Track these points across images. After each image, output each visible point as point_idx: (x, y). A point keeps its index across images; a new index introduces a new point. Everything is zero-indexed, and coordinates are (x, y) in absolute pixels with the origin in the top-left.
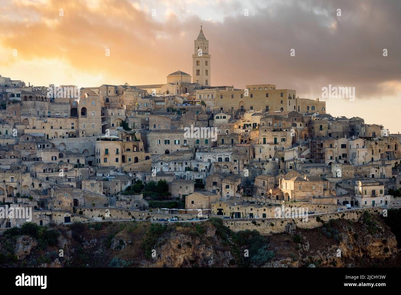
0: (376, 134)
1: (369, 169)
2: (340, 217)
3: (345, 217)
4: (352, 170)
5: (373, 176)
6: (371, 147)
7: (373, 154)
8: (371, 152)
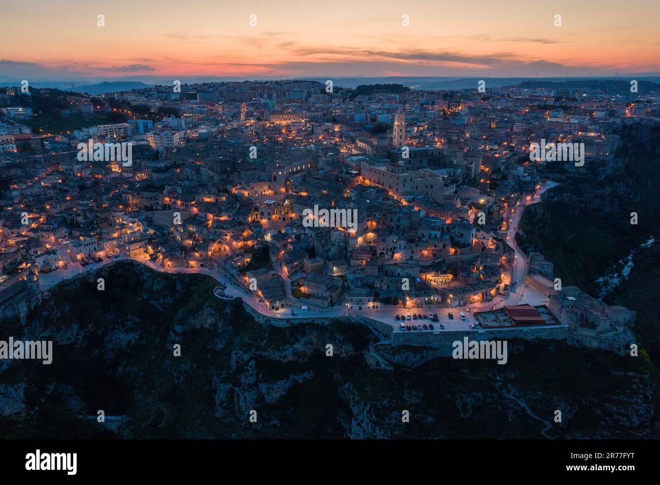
0: (425, 235)
1: (396, 268)
2: (310, 322)
3: (315, 322)
4: (375, 269)
5: (399, 274)
6: (411, 248)
7: (412, 253)
8: (410, 251)
